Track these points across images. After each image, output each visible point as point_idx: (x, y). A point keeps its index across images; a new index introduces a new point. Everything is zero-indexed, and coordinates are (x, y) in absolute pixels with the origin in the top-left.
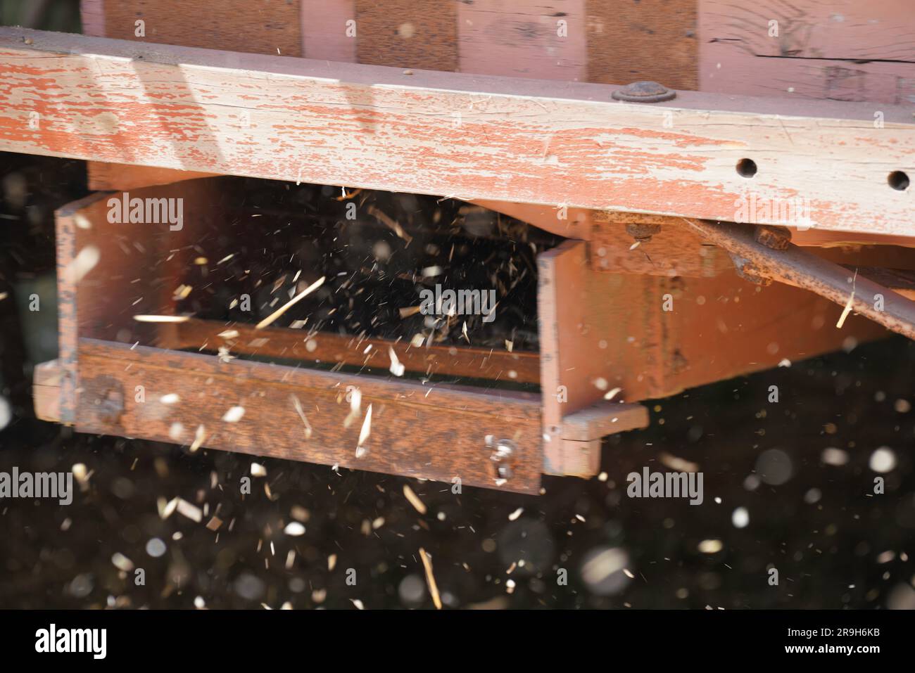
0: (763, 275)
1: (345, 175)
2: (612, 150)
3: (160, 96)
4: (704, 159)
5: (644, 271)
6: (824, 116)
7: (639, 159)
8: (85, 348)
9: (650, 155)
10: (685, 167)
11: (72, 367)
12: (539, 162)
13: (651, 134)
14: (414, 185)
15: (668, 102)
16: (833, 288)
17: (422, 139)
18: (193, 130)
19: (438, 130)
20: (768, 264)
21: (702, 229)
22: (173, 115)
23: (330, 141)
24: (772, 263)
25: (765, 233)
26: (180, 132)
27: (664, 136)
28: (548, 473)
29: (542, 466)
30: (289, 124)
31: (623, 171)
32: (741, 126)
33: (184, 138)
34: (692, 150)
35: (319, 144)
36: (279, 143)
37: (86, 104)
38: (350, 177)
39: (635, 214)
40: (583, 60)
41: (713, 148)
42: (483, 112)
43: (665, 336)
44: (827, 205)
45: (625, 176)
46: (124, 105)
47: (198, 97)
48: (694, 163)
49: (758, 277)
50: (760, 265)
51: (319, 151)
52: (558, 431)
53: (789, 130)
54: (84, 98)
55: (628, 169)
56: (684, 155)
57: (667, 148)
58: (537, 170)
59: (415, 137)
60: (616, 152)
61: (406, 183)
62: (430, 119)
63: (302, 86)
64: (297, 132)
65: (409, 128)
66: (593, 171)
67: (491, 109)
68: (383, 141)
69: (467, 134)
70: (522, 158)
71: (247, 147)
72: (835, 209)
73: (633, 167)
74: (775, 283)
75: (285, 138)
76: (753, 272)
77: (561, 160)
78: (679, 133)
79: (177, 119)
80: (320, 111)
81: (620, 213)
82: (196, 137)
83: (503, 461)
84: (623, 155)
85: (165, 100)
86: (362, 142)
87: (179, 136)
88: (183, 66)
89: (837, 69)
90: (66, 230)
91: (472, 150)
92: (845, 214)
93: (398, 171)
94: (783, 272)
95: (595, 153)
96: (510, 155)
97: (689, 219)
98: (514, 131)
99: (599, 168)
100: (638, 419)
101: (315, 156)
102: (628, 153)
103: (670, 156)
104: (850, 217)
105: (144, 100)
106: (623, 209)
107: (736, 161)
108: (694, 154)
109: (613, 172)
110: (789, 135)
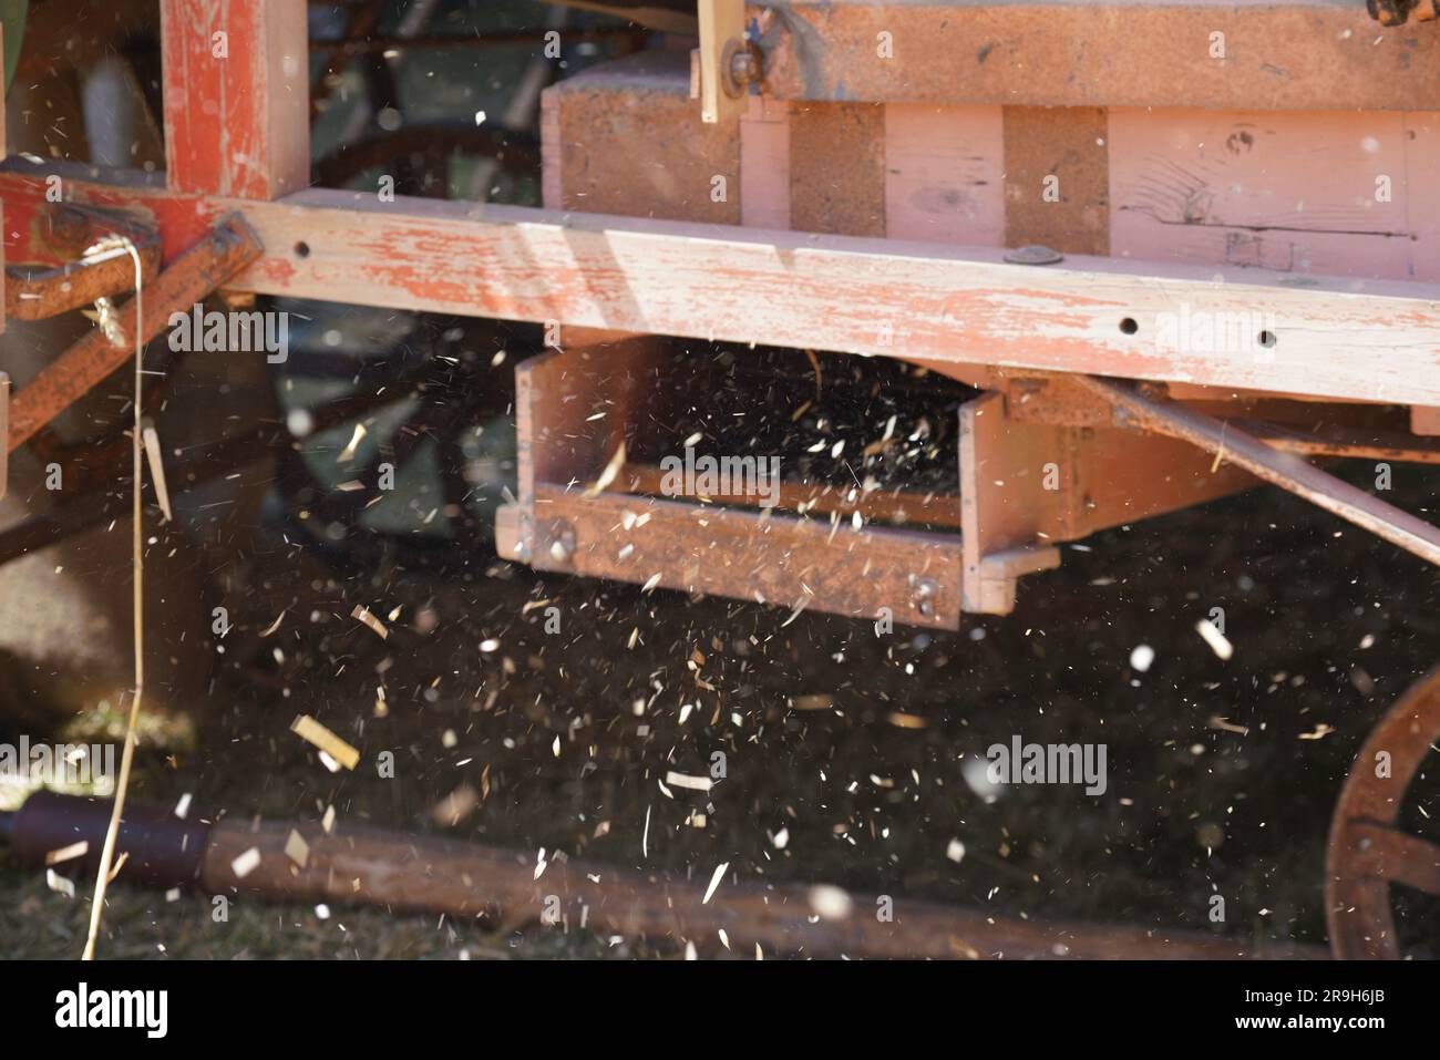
0: (1143, 426)
1: (756, 332)
2: (1005, 308)
3: (586, 261)
4: (1089, 318)
5: (1057, 421)
6: (1199, 278)
7: (1029, 318)
8: (540, 492)
9: (1039, 314)
10: (1071, 325)
11: (529, 510)
12: (935, 320)
13: (1039, 294)
14: (819, 342)
15: (1055, 265)
16: (1208, 438)
17: (827, 299)
18: (616, 291)
19: (841, 290)
20: (1148, 416)
21: (1087, 384)
22: (599, 278)
23: (741, 301)
24: (1152, 414)
25: (1145, 387)
26: (602, 292)
27: (1053, 296)
28: (968, 609)
29: (961, 602)
30: (703, 285)
31: (1013, 329)
32: (1124, 288)
33: (608, 299)
34: (1078, 309)
35: (731, 303)
36: (694, 303)
37: (521, 269)
38: (760, 335)
39: (1024, 369)
40: (1002, 225)
41: (1098, 308)
42: (884, 274)
43: (1076, 481)
44: (1202, 362)
45: (1016, 334)
46: (553, 270)
47: (621, 262)
48: (1080, 322)
49: (1139, 428)
50: (1141, 417)
51: (732, 310)
52: (977, 571)
53: (1168, 292)
54: (519, 263)
55: (1019, 326)
56: (1071, 314)
57: (1055, 307)
58: (935, 328)
59: (820, 297)
60: (1009, 311)
61: (812, 340)
62: (834, 280)
63: (716, 250)
64: (711, 293)
65: (815, 288)
66: (986, 329)
67: (891, 270)
68: (791, 300)
69: (869, 294)
70: (920, 316)
71: (665, 307)
72: (1209, 365)
73: (1023, 325)
74: (1155, 434)
75: (701, 299)
76: (1134, 423)
77: (956, 318)
78: (1066, 294)
79: (603, 282)
80: (732, 273)
81: (1011, 368)
82: (619, 297)
83: (925, 599)
84: (1015, 314)
85: (592, 265)
86: (771, 302)
87: (602, 297)
88: (609, 233)
89: (1236, 236)
90: (524, 383)
91: (873, 309)
92: (1219, 370)
93: (804, 328)
94: (1162, 423)
95: (988, 312)
96: (909, 313)
97: (1076, 374)
98: (913, 291)
99: (992, 326)
100: (1049, 560)
101: (729, 316)
102: (1019, 312)
103: (1058, 315)
104: (1223, 373)
105: (572, 264)
106: (1014, 364)
107: (1118, 320)
108: (1079, 314)
109: (1005, 329)
110: (1167, 296)
